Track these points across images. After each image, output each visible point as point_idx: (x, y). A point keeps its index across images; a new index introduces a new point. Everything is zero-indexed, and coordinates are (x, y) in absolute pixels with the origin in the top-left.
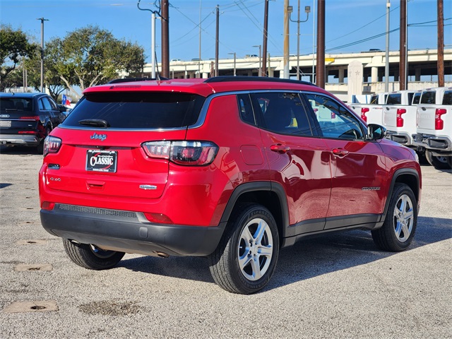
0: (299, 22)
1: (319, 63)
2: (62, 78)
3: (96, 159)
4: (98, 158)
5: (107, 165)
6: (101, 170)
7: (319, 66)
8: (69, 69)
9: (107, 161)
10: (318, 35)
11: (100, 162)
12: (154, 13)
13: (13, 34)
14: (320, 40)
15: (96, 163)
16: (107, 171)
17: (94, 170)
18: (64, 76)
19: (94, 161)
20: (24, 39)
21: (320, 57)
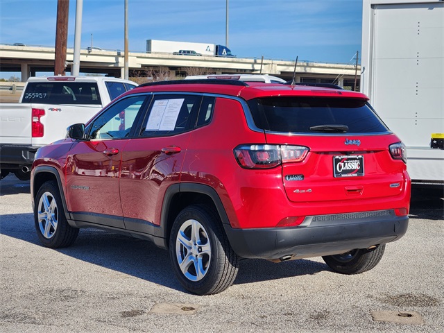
3: (342, 164)
4: (345, 164)
5: (354, 170)
6: (350, 175)
9: (355, 165)
11: (347, 167)
15: (343, 168)
16: (356, 175)
17: (343, 176)
19: (340, 167)
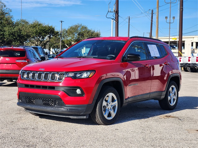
0: (170, 23)
1: (180, 40)
2: (66, 45)
7: (180, 41)
8: (69, 41)
10: (180, 29)
12: (113, 19)
13: (50, 27)
14: (180, 31)
18: (67, 44)
20: (53, 29)
21: (180, 38)
